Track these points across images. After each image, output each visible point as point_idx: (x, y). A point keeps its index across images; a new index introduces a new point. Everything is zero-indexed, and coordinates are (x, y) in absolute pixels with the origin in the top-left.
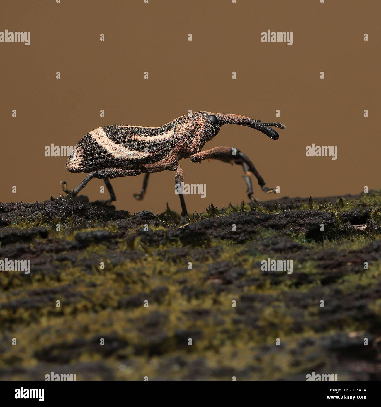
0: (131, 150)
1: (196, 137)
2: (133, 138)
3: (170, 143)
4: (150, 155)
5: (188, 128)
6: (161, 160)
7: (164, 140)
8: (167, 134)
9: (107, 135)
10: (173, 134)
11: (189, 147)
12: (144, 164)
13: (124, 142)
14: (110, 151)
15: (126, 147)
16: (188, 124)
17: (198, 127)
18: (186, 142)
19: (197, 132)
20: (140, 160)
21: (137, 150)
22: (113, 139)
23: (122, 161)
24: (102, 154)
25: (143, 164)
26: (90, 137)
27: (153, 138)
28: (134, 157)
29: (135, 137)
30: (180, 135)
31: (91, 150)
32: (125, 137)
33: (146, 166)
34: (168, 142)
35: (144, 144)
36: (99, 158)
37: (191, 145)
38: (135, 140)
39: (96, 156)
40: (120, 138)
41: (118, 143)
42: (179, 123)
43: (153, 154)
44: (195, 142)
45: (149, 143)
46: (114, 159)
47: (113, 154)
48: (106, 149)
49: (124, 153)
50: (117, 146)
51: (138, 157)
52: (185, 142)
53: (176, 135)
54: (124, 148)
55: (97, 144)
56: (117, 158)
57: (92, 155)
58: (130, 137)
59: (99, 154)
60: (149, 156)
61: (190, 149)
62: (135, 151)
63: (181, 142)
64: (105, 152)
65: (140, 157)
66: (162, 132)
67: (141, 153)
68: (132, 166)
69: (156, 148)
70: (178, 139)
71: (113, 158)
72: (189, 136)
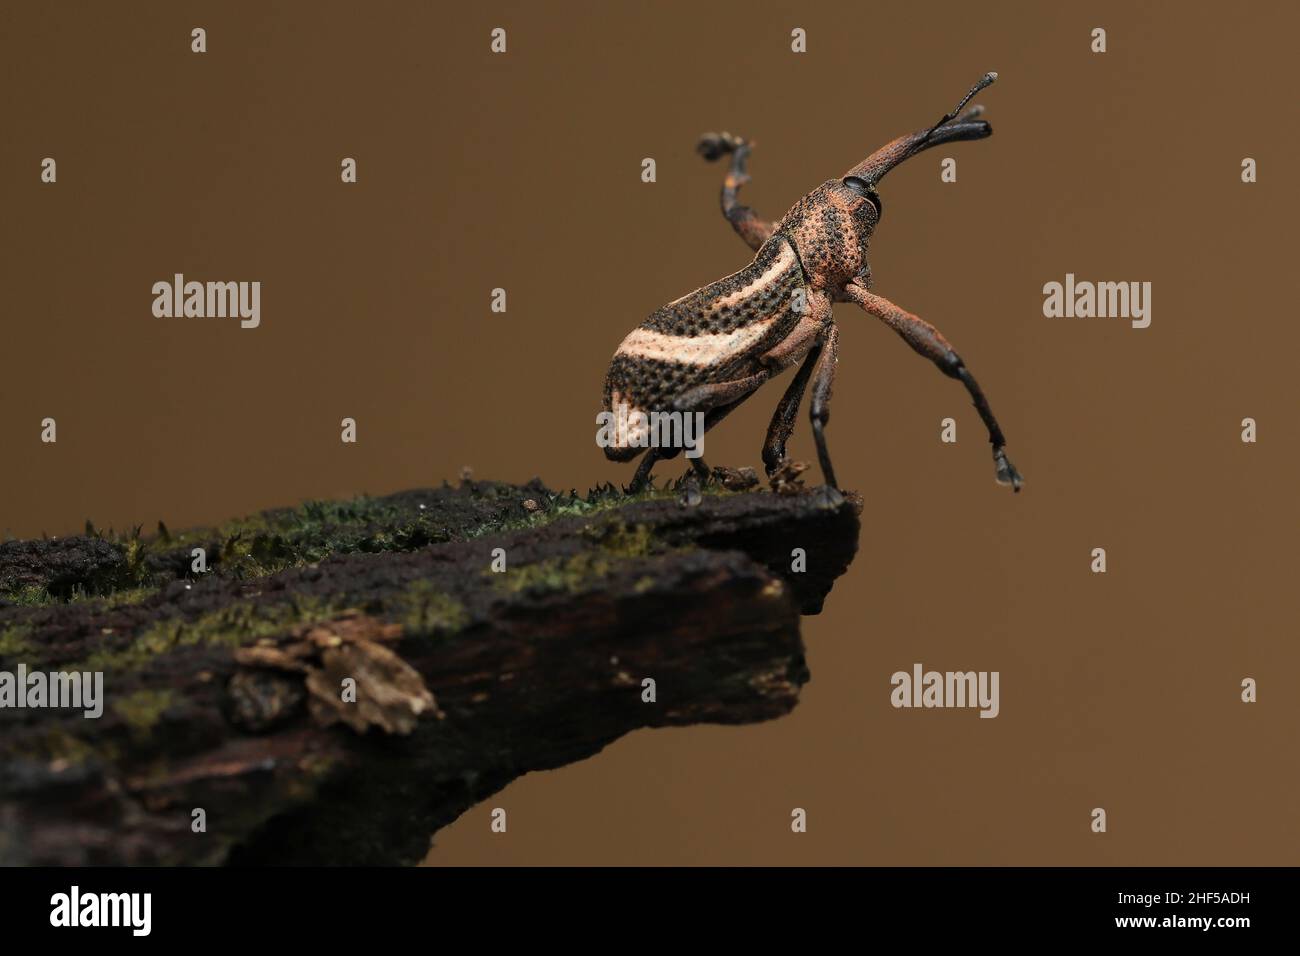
0: (730, 333)
1: (846, 236)
2: (716, 307)
3: (800, 274)
4: (773, 320)
5: (820, 224)
6: (799, 322)
7: (784, 275)
8: (779, 261)
9: (662, 332)
10: (792, 252)
11: (843, 263)
12: (769, 349)
13: (705, 325)
14: (687, 359)
15: (715, 332)
16: (814, 218)
17: (838, 214)
18: (832, 256)
19: (843, 224)
20: (759, 344)
21: (741, 325)
22: (680, 332)
23: (724, 367)
24: (676, 374)
25: (767, 350)
26: (627, 359)
27: (758, 284)
28: (744, 343)
29: (720, 303)
30: (811, 247)
31: (646, 379)
32: (701, 315)
33: (776, 352)
34: (793, 274)
35: (747, 305)
36: (675, 385)
37: (846, 257)
38: (725, 309)
39: (665, 385)
40: (691, 322)
41: (693, 334)
42: (793, 227)
43: (777, 316)
44: (851, 248)
45: (756, 299)
46: (705, 371)
47: (698, 362)
48: (678, 361)
49: (719, 348)
50: (695, 341)
51: (752, 339)
52: (828, 256)
53: (802, 253)
54: (711, 336)
55: (652, 361)
56: (711, 365)
57: (656, 389)
58: (710, 308)
59: (668, 377)
60: (772, 324)
61: (848, 266)
62: (737, 330)
63: (821, 261)
64: (679, 366)
65: (756, 337)
66: (766, 264)
67: (753, 328)
68: (745, 368)
69: (778, 300)
70: (812, 257)
71: (701, 369)
72: (831, 241)
